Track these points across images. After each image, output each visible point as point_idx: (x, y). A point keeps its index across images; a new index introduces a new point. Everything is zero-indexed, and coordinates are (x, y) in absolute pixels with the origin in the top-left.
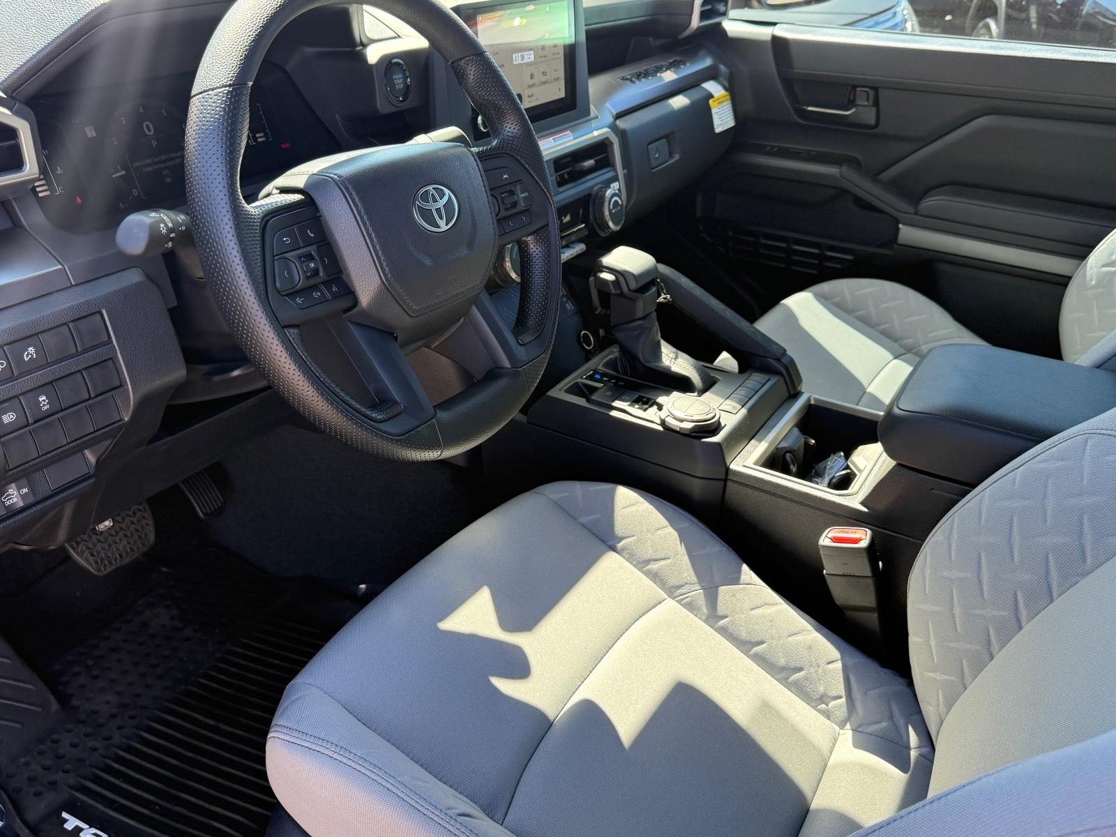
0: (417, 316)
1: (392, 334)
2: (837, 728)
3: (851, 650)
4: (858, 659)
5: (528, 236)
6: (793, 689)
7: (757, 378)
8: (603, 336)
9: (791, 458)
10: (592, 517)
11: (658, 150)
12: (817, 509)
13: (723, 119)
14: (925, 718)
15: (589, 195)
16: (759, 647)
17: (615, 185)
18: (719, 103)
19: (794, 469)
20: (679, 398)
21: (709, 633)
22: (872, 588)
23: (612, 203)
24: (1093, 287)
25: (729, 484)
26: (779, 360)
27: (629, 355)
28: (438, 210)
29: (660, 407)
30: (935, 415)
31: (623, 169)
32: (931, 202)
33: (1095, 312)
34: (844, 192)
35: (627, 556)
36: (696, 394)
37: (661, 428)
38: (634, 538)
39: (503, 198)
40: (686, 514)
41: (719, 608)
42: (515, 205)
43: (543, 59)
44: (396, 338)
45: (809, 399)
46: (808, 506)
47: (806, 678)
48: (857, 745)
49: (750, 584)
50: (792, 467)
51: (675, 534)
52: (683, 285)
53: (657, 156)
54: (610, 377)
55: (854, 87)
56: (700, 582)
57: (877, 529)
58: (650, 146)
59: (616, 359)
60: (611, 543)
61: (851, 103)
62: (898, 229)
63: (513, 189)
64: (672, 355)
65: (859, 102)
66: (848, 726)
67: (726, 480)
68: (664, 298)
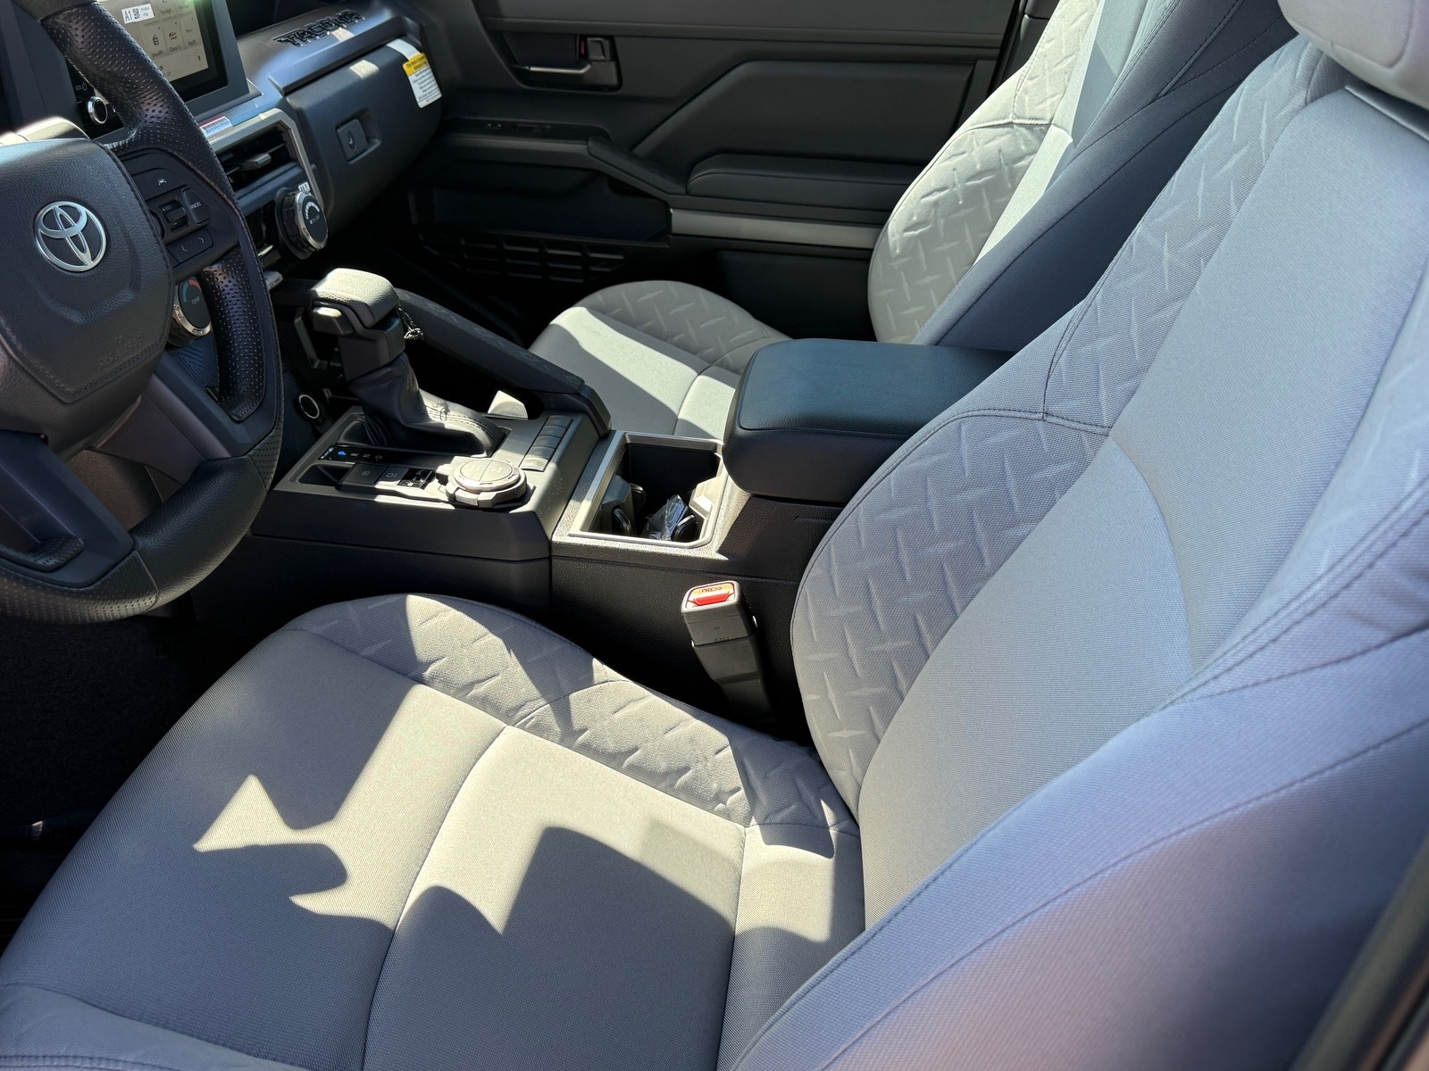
0: (73, 403)
1: (38, 435)
2: (741, 827)
3: (738, 729)
4: (749, 737)
5: (213, 264)
6: (682, 796)
7: (557, 422)
8: (331, 398)
9: (622, 515)
10: (380, 646)
11: (350, 135)
12: (668, 569)
13: (425, 89)
14: (838, 787)
15: (272, 203)
16: (631, 757)
17: (304, 186)
18: (415, 68)
19: (627, 527)
20: (466, 463)
21: (568, 756)
22: (751, 650)
23: (307, 211)
24: (898, 257)
25: (554, 561)
26: (577, 394)
27: (380, 418)
28: (75, 239)
29: (444, 480)
30: (784, 428)
31: (311, 163)
32: (702, 178)
33: (905, 285)
34: (597, 174)
35: (441, 685)
36: (485, 455)
37: (451, 507)
38: (444, 660)
39: (165, 213)
40: (508, 612)
41: (574, 722)
42: (184, 221)
43: (167, 15)
44: (45, 441)
45: (624, 437)
46: (658, 568)
47: (695, 778)
48: (769, 841)
49: (607, 681)
50: (625, 525)
51: (500, 642)
52: (433, 312)
53: (351, 142)
54: (361, 451)
55: (584, 38)
56: (544, 696)
57: (743, 578)
58: (339, 131)
59: (361, 426)
60: (413, 674)
61: (583, 59)
62: (669, 216)
63: (177, 198)
64: (440, 408)
65: (592, 56)
66: (753, 821)
67: (550, 558)
68: (412, 333)
